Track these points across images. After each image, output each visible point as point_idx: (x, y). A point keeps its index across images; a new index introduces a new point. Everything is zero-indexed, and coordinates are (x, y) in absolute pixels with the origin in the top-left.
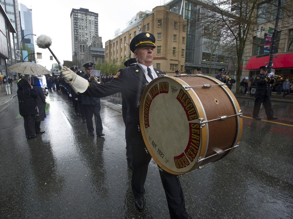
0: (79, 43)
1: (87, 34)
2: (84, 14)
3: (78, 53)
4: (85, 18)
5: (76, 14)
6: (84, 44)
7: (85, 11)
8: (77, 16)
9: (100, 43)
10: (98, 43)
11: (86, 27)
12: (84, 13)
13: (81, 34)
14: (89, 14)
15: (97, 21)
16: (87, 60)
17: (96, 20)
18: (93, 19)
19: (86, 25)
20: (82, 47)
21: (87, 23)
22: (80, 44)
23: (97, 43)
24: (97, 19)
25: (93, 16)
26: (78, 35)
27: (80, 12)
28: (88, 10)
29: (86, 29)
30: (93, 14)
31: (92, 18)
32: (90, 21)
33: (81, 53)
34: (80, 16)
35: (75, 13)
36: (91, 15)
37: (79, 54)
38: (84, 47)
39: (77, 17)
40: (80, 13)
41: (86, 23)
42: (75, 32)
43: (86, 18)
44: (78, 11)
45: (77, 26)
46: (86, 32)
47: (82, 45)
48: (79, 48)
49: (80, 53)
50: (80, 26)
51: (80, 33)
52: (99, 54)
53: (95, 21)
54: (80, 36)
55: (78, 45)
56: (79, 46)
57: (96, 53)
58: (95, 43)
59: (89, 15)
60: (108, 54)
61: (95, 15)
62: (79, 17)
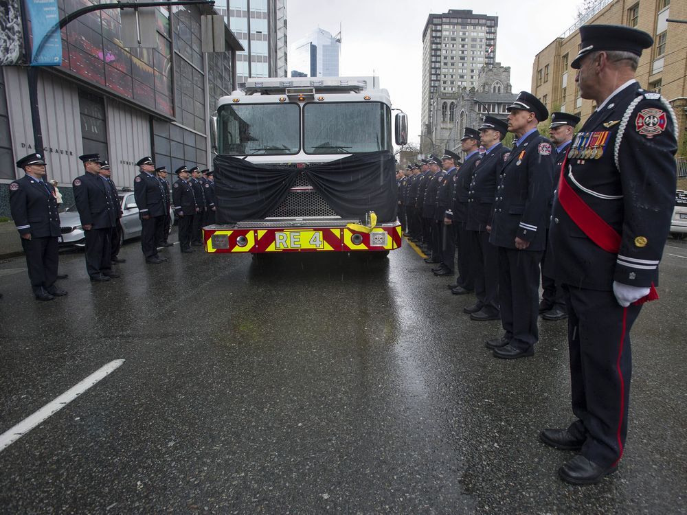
0: (439, 99)
1: (462, 77)
2: (457, 24)
3: (437, 125)
4: (461, 34)
5: (439, 28)
6: (454, 101)
7: (463, 17)
8: (440, 31)
9: (502, 87)
10: (497, 86)
11: (462, 58)
12: (460, 20)
13: (448, 78)
14: (473, 21)
15: (494, 39)
17: (491, 36)
18: (482, 35)
19: (463, 52)
20: (448, 108)
21: (466, 46)
22: (443, 101)
23: (495, 87)
24: (494, 33)
25: (481, 25)
26: (439, 81)
27: (448, 20)
28: (470, 12)
29: (460, 65)
30: (484, 21)
31: (480, 33)
32: (474, 40)
33: (445, 126)
34: (447, 31)
35: (436, 25)
36: (478, 24)
37: (439, 128)
38: (453, 109)
39: (439, 34)
40: (449, 24)
41: (463, 46)
42: (431, 74)
43: (464, 34)
44: (444, 20)
45: (438, 59)
46: (460, 71)
47: (449, 102)
48: (440, 113)
49: (442, 126)
50: (445, 58)
51: (445, 77)
53: (487, 39)
54: (445, 82)
55: (437, 104)
56: (440, 107)
58: (487, 87)
59: (471, 24)
61: (489, 23)
62: (445, 33)
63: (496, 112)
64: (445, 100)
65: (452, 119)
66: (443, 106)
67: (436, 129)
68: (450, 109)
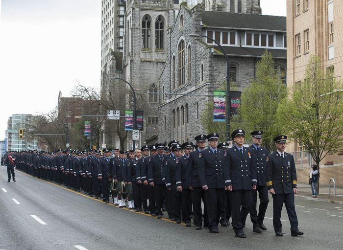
0: (137, 9)
3: (133, 54)
6: (163, 14)
16: (181, 82)
20: (153, 26)
22: (144, 13)
33: (148, 57)
37: (137, 60)
38: (162, 27)
47: (153, 15)
48: (139, 33)
49: (142, 56)
52: (245, 45)
55: (133, 18)
56: (139, 23)
57: (233, 42)
60: (312, 34)
63: (237, 45)
64: (148, 13)
65: (160, 44)
66: (143, 23)
67: (132, 61)
68: (157, 27)
